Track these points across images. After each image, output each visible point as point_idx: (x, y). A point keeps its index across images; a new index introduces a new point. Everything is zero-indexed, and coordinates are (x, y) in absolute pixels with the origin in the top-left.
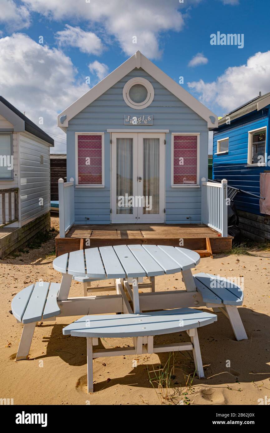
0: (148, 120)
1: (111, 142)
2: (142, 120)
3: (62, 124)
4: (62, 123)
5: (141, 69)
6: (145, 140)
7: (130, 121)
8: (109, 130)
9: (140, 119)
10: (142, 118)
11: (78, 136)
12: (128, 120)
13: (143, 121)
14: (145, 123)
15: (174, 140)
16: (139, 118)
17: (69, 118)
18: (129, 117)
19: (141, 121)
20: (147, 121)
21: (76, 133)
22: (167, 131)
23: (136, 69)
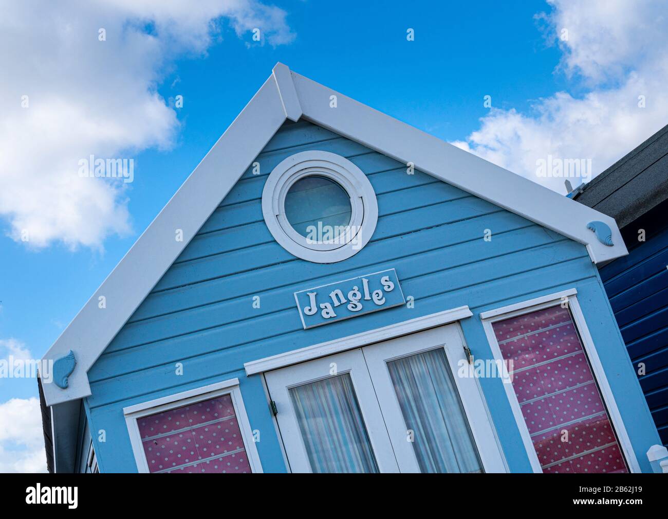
0: (384, 291)
1: (274, 409)
2: (363, 295)
3: (65, 391)
4: (65, 388)
5: (305, 122)
6: (392, 365)
7: (320, 309)
8: (252, 367)
9: (354, 295)
10: (361, 290)
11: (138, 419)
12: (314, 310)
13: (367, 297)
14: (379, 301)
15: (500, 338)
16: (352, 292)
17: (87, 360)
18: (312, 297)
19: (360, 301)
20: (381, 294)
21: (127, 410)
22: (464, 312)
23: (288, 125)
